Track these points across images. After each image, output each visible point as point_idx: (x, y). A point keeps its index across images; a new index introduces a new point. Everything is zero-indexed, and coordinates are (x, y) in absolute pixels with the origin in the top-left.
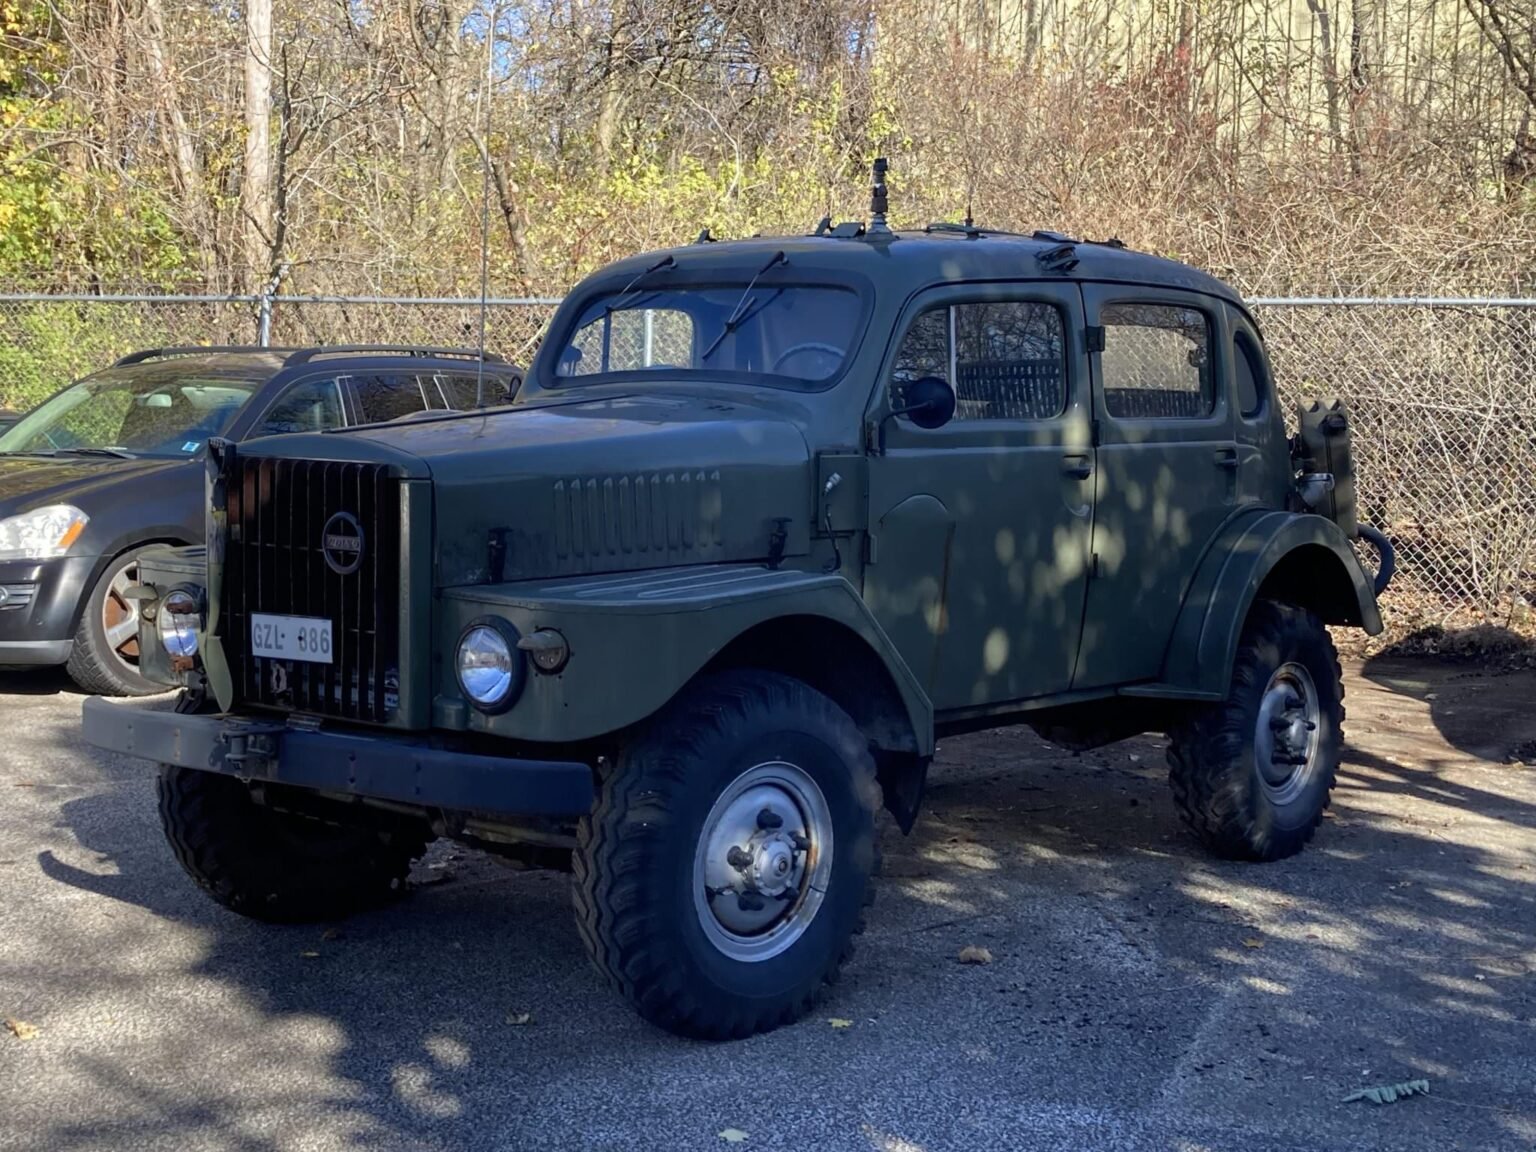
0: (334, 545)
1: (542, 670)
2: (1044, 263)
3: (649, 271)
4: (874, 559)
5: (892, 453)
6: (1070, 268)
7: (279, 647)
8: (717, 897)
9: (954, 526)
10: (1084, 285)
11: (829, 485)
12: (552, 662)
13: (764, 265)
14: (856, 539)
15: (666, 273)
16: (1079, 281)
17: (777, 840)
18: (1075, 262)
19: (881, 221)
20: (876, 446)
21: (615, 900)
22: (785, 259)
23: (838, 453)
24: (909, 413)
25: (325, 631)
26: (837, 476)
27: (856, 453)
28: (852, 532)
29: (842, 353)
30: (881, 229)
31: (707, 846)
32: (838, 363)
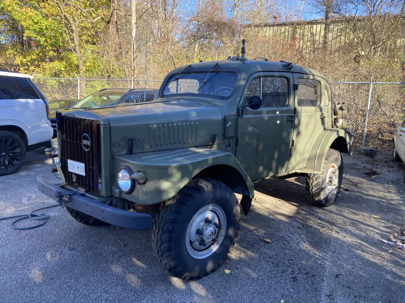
0: (84, 143)
1: (139, 183)
2: (284, 67)
3: (185, 69)
4: (239, 144)
5: (245, 116)
6: (290, 69)
7: (74, 169)
8: (193, 243)
9: (260, 135)
10: (293, 73)
11: (228, 125)
12: (142, 181)
13: (213, 67)
14: (235, 139)
15: (189, 69)
16: (292, 72)
17: (210, 227)
18: (292, 67)
19: (243, 55)
20: (241, 115)
21: (162, 248)
22: (219, 65)
23: (230, 116)
24: (249, 106)
25: (83, 167)
26: (230, 123)
27: (235, 116)
28: (234, 137)
29: (232, 90)
30: (243, 58)
31: (190, 229)
32: (231, 92)
